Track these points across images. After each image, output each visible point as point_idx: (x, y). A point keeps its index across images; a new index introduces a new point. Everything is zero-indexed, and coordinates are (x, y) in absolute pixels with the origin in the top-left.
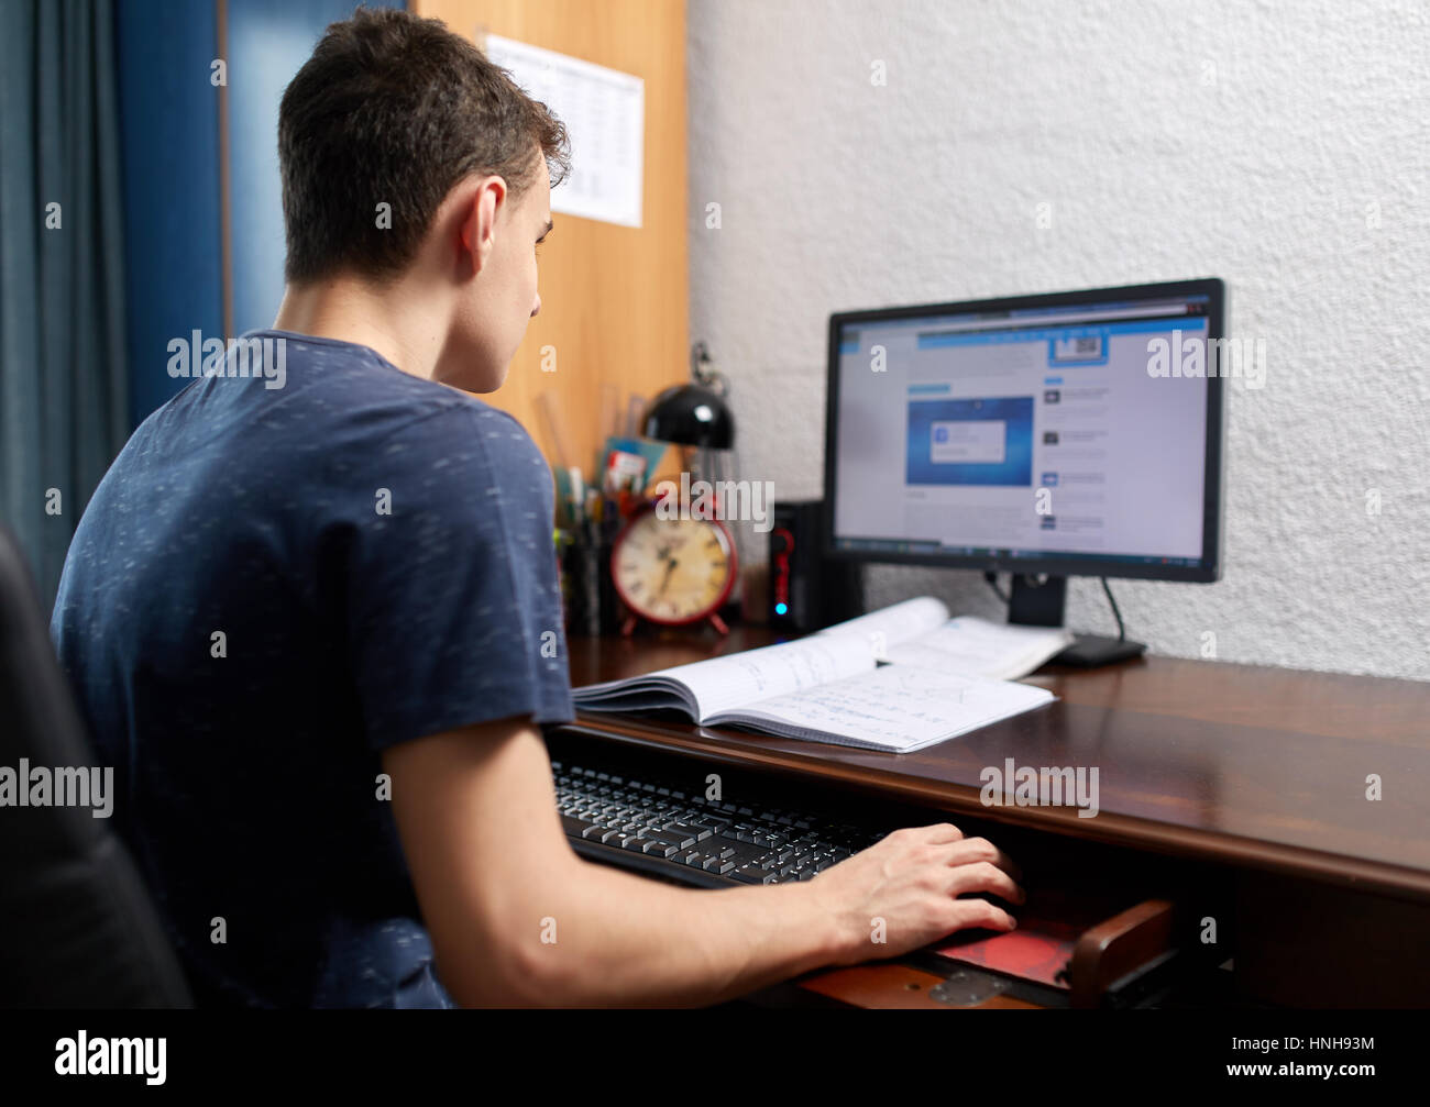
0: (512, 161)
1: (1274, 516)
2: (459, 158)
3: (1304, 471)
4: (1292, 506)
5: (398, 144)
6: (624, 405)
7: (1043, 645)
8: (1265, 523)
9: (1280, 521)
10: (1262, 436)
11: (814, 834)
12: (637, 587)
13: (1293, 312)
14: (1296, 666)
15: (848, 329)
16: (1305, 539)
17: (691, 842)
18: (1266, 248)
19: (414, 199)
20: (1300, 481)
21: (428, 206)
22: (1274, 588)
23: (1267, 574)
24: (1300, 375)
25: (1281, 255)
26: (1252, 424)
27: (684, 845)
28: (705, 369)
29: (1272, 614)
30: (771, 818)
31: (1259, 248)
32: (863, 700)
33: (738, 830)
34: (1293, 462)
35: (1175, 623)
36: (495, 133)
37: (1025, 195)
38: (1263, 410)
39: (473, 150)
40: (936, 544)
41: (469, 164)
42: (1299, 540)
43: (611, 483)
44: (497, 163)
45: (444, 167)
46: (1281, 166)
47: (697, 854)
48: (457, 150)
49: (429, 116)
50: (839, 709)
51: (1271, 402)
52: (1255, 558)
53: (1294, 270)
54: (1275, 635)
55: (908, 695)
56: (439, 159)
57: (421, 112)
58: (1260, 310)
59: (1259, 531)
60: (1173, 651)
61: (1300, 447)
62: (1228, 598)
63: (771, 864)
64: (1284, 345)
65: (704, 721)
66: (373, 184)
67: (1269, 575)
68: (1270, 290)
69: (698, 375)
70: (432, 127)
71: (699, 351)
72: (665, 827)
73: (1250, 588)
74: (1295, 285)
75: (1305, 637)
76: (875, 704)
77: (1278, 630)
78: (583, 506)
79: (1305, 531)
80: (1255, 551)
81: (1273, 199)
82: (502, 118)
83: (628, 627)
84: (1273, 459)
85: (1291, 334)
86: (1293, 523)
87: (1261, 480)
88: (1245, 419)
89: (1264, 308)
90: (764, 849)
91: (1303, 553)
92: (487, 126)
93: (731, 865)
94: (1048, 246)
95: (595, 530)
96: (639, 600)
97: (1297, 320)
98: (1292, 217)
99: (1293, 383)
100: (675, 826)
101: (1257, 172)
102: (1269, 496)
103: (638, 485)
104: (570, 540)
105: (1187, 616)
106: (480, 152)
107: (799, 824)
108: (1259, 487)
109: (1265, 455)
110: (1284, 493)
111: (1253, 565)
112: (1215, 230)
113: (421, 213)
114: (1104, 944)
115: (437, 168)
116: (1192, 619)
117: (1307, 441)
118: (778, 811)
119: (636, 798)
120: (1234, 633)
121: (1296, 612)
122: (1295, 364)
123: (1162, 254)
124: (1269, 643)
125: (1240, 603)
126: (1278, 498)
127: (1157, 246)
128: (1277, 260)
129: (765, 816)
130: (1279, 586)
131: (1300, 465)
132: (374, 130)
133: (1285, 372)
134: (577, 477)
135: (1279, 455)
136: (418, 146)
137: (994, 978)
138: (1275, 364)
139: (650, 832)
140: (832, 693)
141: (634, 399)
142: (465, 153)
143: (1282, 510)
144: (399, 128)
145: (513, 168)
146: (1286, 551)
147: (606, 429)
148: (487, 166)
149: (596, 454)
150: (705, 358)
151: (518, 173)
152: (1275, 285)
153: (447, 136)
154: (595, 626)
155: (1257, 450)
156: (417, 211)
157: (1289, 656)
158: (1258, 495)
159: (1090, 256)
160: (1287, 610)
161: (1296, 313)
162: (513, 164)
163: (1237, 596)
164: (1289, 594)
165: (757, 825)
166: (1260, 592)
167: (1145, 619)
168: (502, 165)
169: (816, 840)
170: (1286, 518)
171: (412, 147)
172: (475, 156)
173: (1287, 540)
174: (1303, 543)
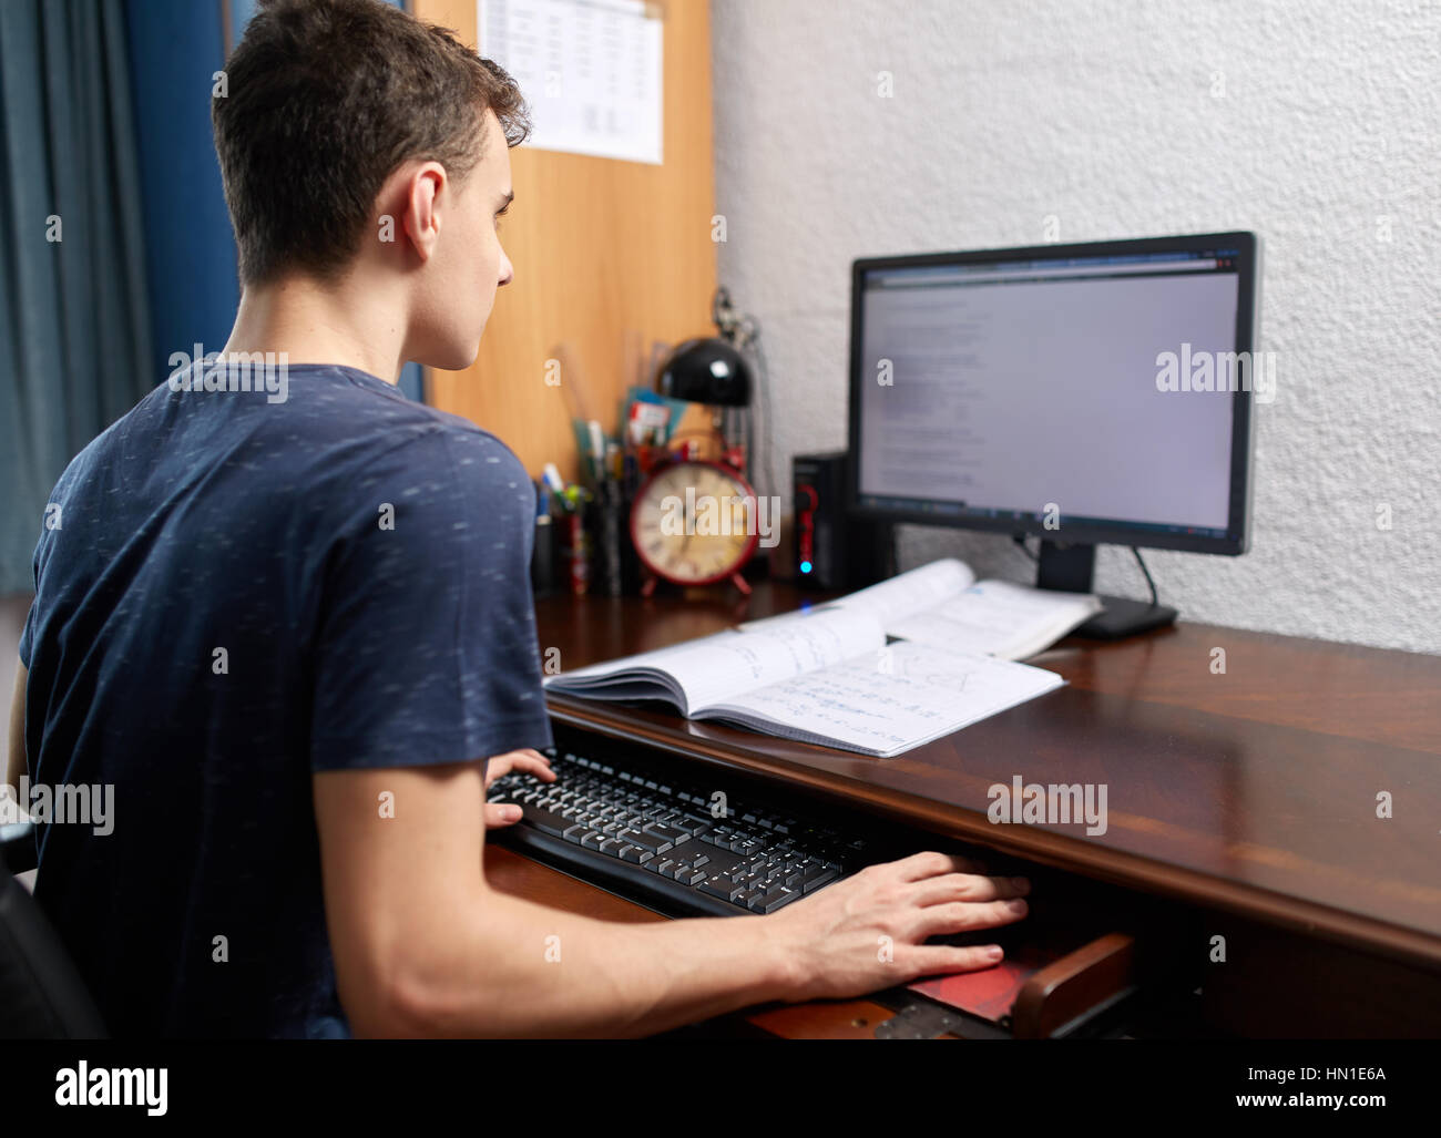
0: (453, 140)
1: (1313, 478)
2: (394, 145)
3: (1345, 432)
4: (1331, 467)
5: (327, 138)
6: (647, 350)
7: (1066, 613)
8: (1304, 485)
9: (1319, 484)
10: (1302, 393)
11: (791, 841)
12: (657, 546)
13: (1336, 261)
14: (1332, 637)
15: (872, 276)
16: (1344, 503)
17: (667, 846)
18: (1309, 192)
19: (350, 193)
20: (1341, 442)
21: (365, 197)
22: (1312, 553)
23: (1304, 539)
24: (1344, 329)
25: (1324, 199)
26: (1292, 381)
27: (660, 850)
28: (726, 316)
29: (1310, 581)
30: (752, 819)
31: (1302, 191)
32: (858, 691)
33: (718, 834)
34: (1333, 421)
35: (1209, 587)
36: (431, 112)
37: (1059, 130)
38: (1304, 366)
39: (408, 134)
40: (961, 504)
41: (404, 151)
42: (1338, 504)
43: (631, 438)
44: (435, 145)
45: (378, 157)
46: (1327, 103)
47: (671, 862)
48: (390, 137)
49: (359, 106)
50: (829, 703)
51: (1311, 357)
52: (1293, 522)
53: (1338, 215)
54: (1312, 602)
55: (908, 682)
56: (372, 148)
57: (349, 102)
58: (1302, 259)
59: (1298, 494)
60: (1207, 617)
61: (1341, 405)
62: (1264, 563)
63: (741, 876)
64: (1326, 296)
65: (693, 715)
66: (305, 179)
67: (1307, 541)
68: (1313, 237)
69: (719, 323)
70: (362, 117)
71: (721, 298)
72: (645, 828)
73: (1287, 553)
74: (1339, 232)
75: (1343, 606)
76: (869, 696)
77: (1315, 598)
78: (604, 461)
79: (1345, 495)
80: (1292, 515)
81: (1317, 138)
82: (437, 95)
83: (648, 588)
84: (1313, 418)
85: (1333, 284)
86: (1332, 486)
87: (1300, 440)
88: (1284, 375)
89: (1307, 256)
90: (739, 857)
91: (1342, 518)
92: (422, 107)
93: (702, 875)
94: (1083, 184)
95: (613, 488)
96: (659, 560)
97: (1341, 270)
98: (1337, 158)
99: (1335, 337)
100: (655, 828)
101: (1300, 108)
102: (1308, 457)
103: (660, 438)
104: (589, 497)
105: (1222, 580)
106: (414, 136)
107: (778, 828)
108: (1297, 446)
109: (1305, 413)
110: (1323, 454)
111: (1291, 529)
112: (1256, 171)
113: (358, 206)
114: (1049, 990)
115: (371, 158)
116: (1227, 583)
117: (1348, 400)
118: (760, 812)
119: (623, 793)
120: (1271, 600)
121: (1334, 580)
122: (1337, 317)
123: (1201, 197)
124: (1307, 611)
125: (1276, 569)
126: (1316, 460)
127: (1195, 188)
128: (1320, 204)
129: (746, 817)
130: (1317, 552)
131: (1341, 425)
132: (302, 125)
133: (1326, 326)
134: (596, 431)
135: (1319, 414)
136: (349, 138)
137: (946, 1013)
138: (1317, 316)
139: (629, 834)
140: (827, 682)
141: (657, 345)
142: (398, 139)
143: (1322, 472)
144: (327, 121)
145: (451, 149)
146: (1325, 515)
147: (630, 377)
148: (423, 150)
149: (619, 404)
150: (727, 305)
151: (459, 154)
152: (1318, 232)
153: (378, 124)
154: (615, 586)
155: (1297, 409)
156: (354, 204)
157: (1325, 625)
158: (1297, 456)
159: (1125, 197)
160: (1325, 577)
161: (1340, 261)
162: (453, 145)
163: (1273, 561)
164: (1327, 560)
165: (736, 828)
166: (1298, 558)
167: (1180, 583)
168: (441, 147)
169: (792, 847)
170: (1326, 480)
171: (343, 138)
172: (410, 140)
173: (1326, 504)
174: (1342, 508)
